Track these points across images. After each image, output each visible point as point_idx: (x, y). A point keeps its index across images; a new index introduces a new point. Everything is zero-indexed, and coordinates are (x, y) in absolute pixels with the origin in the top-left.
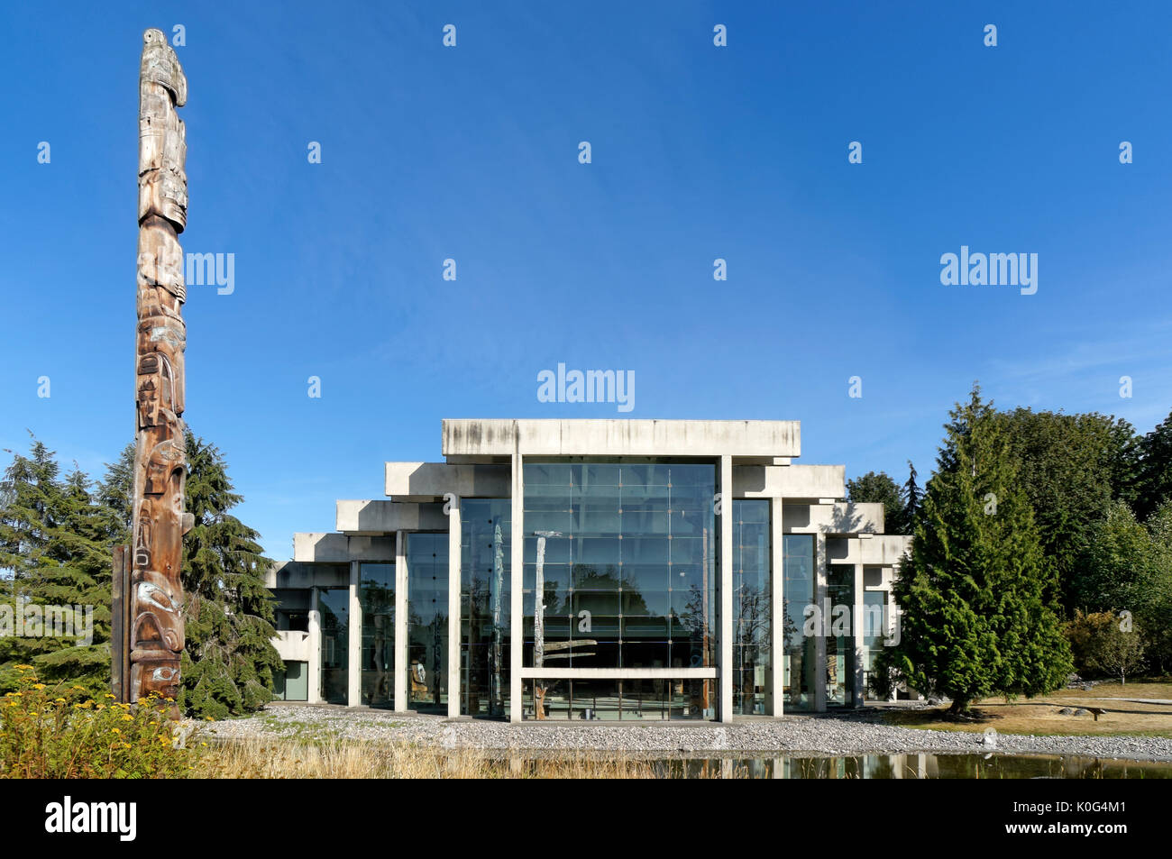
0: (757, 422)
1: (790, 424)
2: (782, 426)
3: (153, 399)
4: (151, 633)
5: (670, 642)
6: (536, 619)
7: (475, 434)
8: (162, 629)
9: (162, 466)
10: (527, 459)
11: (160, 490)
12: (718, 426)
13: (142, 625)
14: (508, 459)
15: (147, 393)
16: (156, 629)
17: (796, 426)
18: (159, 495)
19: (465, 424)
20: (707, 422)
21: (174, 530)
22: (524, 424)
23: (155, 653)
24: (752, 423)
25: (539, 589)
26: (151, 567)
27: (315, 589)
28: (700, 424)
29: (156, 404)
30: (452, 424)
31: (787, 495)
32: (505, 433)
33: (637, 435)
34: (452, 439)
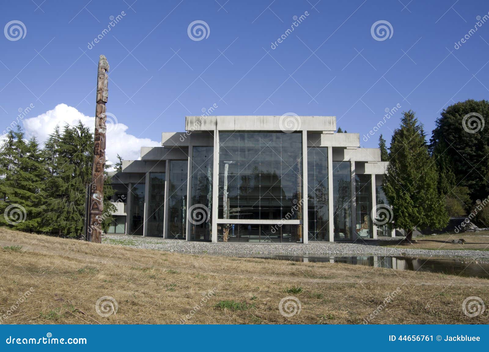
0: (318, 117)
2: (328, 118)
3: (99, 147)
4: (96, 206)
5: (281, 209)
6: (224, 198)
8: (99, 205)
9: (100, 164)
10: (220, 132)
11: (99, 170)
13: (94, 205)
14: (212, 132)
15: (97, 145)
16: (97, 206)
17: (334, 118)
18: (99, 171)
19: (194, 118)
21: (102, 180)
22: (219, 118)
23: (97, 212)
25: (226, 185)
26: (96, 190)
27: (130, 184)
29: (99, 148)
30: (189, 118)
31: (334, 146)
32: (211, 122)
33: (266, 122)
34: (189, 124)
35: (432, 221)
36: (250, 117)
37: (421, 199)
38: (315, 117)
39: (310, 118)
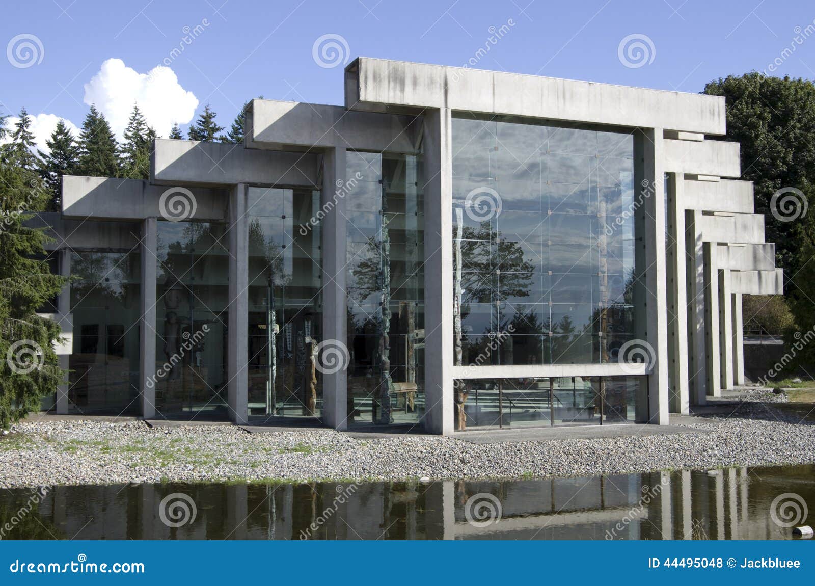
1: (718, 99)
6: (456, 306)
7: (398, 80)
10: (456, 113)
14: (435, 112)
17: (723, 102)
19: (384, 66)
25: (459, 270)
27: (67, 251)
32: (432, 82)
33: (572, 97)
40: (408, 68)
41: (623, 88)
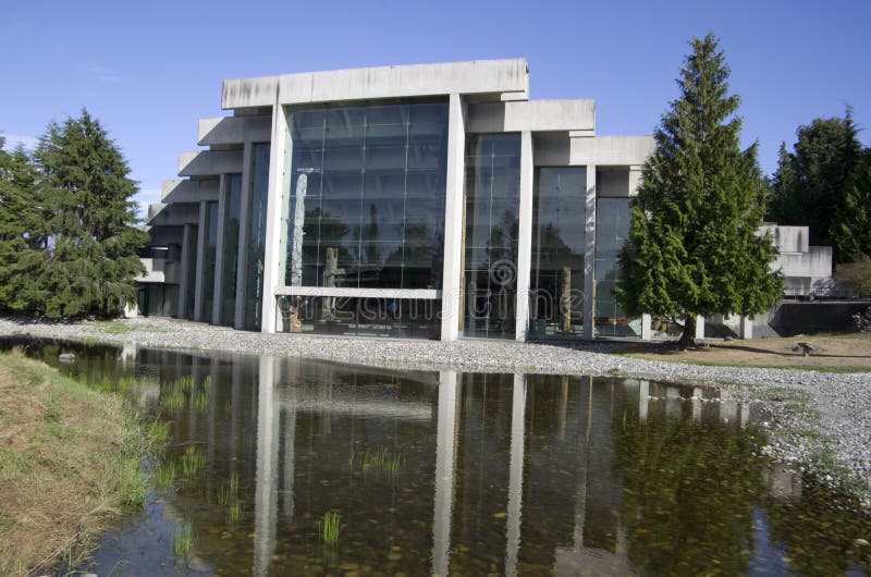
0: (485, 62)
1: (515, 61)
2: (507, 63)
5: (403, 265)
7: (246, 91)
10: (286, 107)
12: (447, 67)
14: (269, 109)
19: (238, 83)
20: (438, 65)
22: (284, 79)
24: (478, 62)
27: (186, 226)
28: (431, 67)
30: (229, 84)
31: (536, 129)
32: (269, 88)
33: (375, 80)
34: (229, 96)
35: (724, 297)
36: (342, 73)
37: (705, 243)
38: (479, 62)
39: (466, 65)
40: (254, 82)
41: (421, 66)
